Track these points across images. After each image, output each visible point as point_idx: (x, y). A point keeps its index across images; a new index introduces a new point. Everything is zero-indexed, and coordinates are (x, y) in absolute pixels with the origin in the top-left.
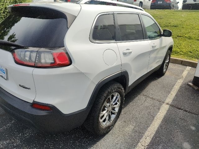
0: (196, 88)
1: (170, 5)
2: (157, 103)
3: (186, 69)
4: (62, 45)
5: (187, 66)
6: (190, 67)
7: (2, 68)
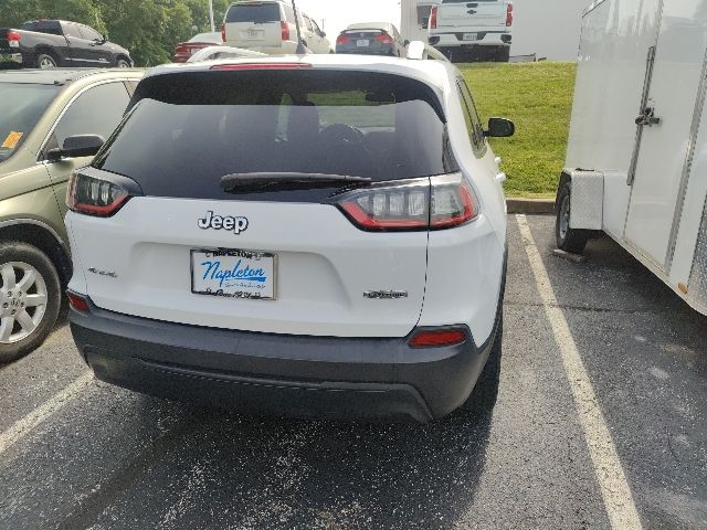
1: (391, 50)
2: (531, 311)
3: (519, 221)
6: (523, 216)
7: (242, 267)
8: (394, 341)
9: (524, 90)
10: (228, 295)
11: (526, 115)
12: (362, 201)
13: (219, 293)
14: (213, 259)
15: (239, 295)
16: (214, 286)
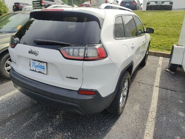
0: (173, 73)
1: (136, 6)
2: (149, 87)
3: (160, 59)
4: (100, 42)
5: (159, 56)
6: (162, 58)
7: (40, 65)
8: (74, 91)
9: (173, 19)
10: (37, 72)
11: (172, 27)
12: (67, 50)
13: (35, 71)
14: (34, 62)
15: (39, 72)
16: (34, 69)
